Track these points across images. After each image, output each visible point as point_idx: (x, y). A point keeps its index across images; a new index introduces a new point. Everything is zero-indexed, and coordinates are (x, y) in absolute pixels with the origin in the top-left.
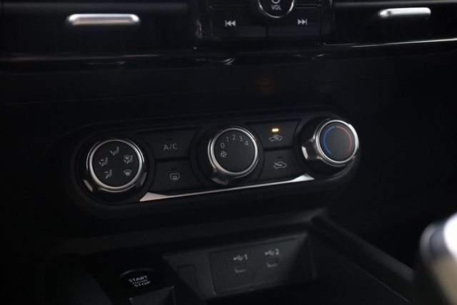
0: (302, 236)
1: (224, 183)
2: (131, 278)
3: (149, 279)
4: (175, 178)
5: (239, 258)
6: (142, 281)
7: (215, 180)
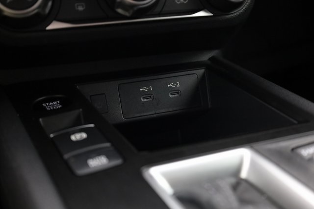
0: (200, 72)
1: (127, 14)
2: (45, 103)
3: (60, 104)
4: (81, 8)
5: (145, 89)
6: (56, 105)
7: (120, 11)
